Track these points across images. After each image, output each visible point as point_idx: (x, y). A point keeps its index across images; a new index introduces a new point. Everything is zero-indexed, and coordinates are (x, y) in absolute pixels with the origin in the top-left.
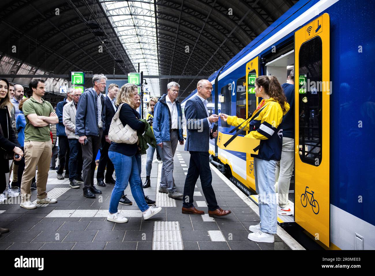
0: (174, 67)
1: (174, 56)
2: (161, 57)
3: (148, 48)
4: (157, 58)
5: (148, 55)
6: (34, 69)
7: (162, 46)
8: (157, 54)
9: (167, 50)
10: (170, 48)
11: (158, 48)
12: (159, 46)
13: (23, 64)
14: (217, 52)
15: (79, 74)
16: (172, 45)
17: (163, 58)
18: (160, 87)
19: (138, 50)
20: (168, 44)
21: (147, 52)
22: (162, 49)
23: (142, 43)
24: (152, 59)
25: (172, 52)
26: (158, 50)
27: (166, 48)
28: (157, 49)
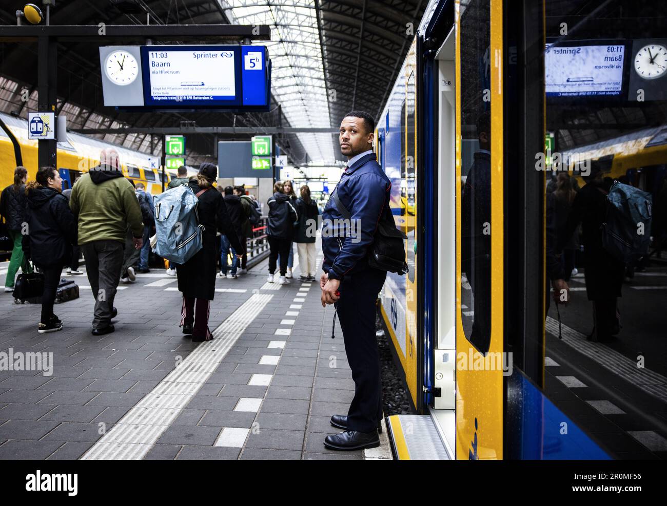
0: (360, 94)
2: (331, 72)
3: (303, 53)
4: (323, 76)
5: (304, 69)
6: (84, 113)
7: (334, 49)
8: (322, 66)
9: (344, 57)
10: (351, 53)
11: (322, 52)
12: (325, 48)
13: (66, 104)
15: (177, 139)
16: (354, 46)
17: (337, 75)
18: (333, 142)
19: (281, 58)
20: (344, 43)
21: (302, 62)
22: (332, 56)
23: (289, 42)
24: (312, 78)
26: (323, 57)
27: (341, 54)
28: (320, 55)
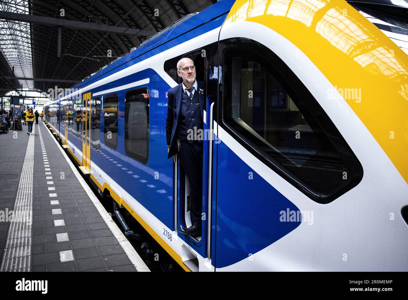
1: (51, 41)
14: (101, 42)
25: (49, 37)
